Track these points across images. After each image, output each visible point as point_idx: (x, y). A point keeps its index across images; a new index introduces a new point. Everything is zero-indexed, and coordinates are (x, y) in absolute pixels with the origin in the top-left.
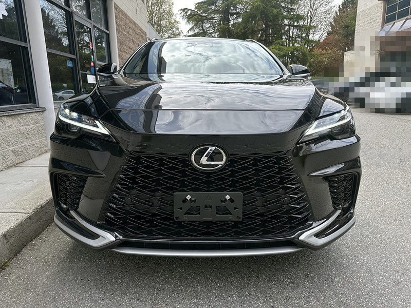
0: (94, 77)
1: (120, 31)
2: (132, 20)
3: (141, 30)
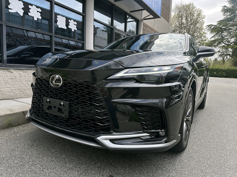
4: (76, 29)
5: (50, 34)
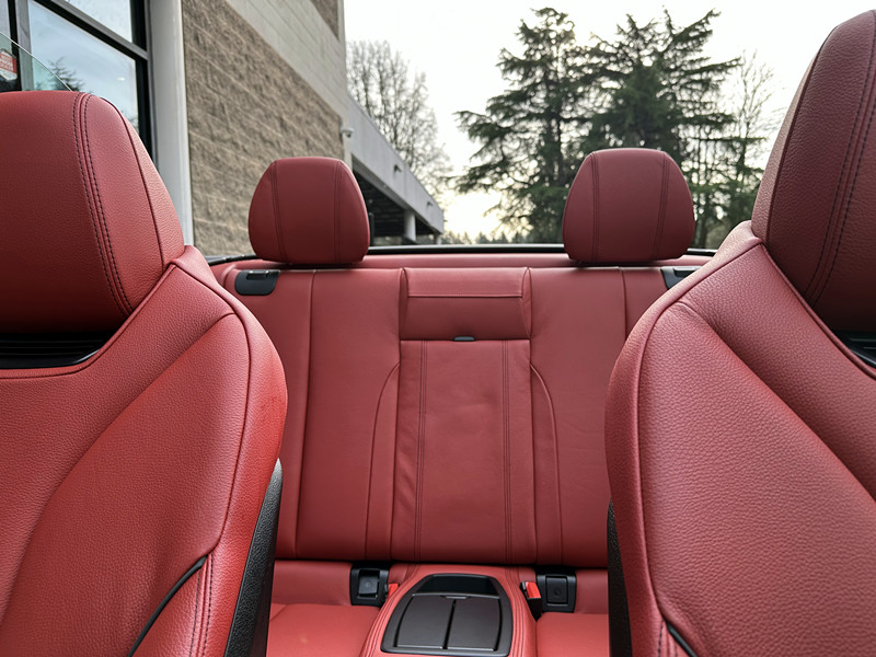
3: (322, 104)
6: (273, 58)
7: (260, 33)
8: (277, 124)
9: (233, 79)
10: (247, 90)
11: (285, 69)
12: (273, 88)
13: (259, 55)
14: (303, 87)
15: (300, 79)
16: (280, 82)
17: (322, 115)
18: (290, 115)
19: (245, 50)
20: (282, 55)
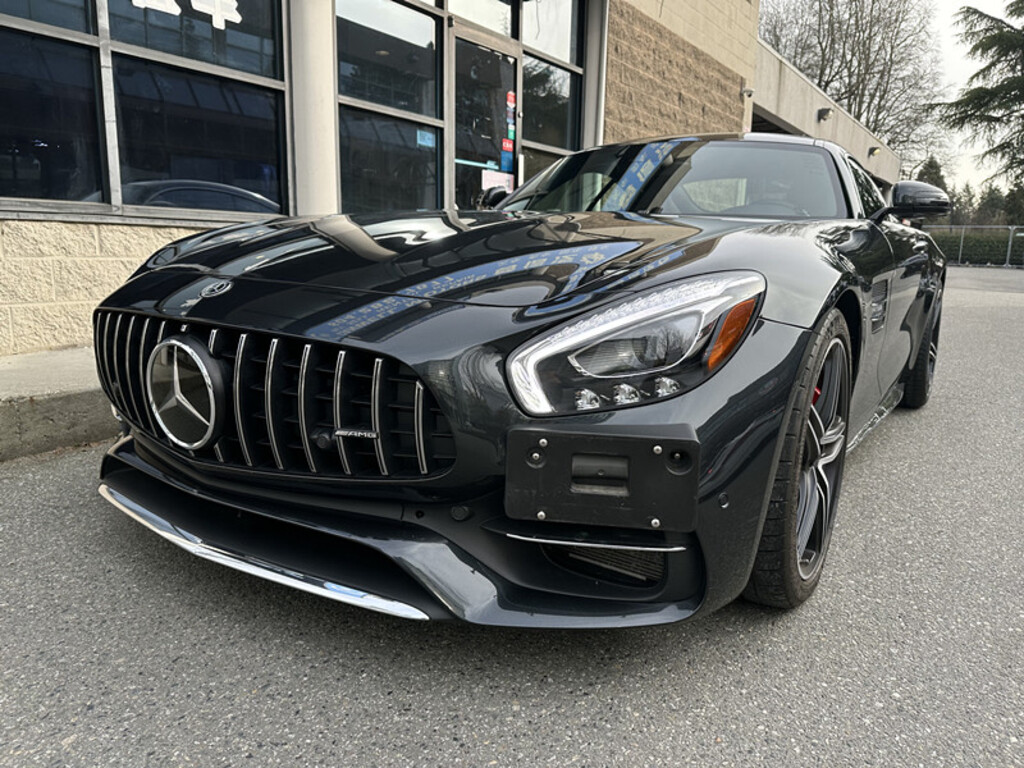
0: (511, 177)
1: (626, 69)
2: (684, 42)
3: (723, 71)
4: (237, 18)
5: (87, 40)
6: (678, 44)
7: (669, 27)
8: (676, 98)
9: (641, 72)
10: (652, 77)
11: (688, 50)
12: (676, 70)
13: (666, 45)
14: (704, 61)
15: (703, 54)
16: (681, 63)
17: (723, 82)
18: (688, 88)
19: (653, 46)
20: (686, 39)
